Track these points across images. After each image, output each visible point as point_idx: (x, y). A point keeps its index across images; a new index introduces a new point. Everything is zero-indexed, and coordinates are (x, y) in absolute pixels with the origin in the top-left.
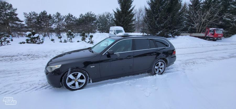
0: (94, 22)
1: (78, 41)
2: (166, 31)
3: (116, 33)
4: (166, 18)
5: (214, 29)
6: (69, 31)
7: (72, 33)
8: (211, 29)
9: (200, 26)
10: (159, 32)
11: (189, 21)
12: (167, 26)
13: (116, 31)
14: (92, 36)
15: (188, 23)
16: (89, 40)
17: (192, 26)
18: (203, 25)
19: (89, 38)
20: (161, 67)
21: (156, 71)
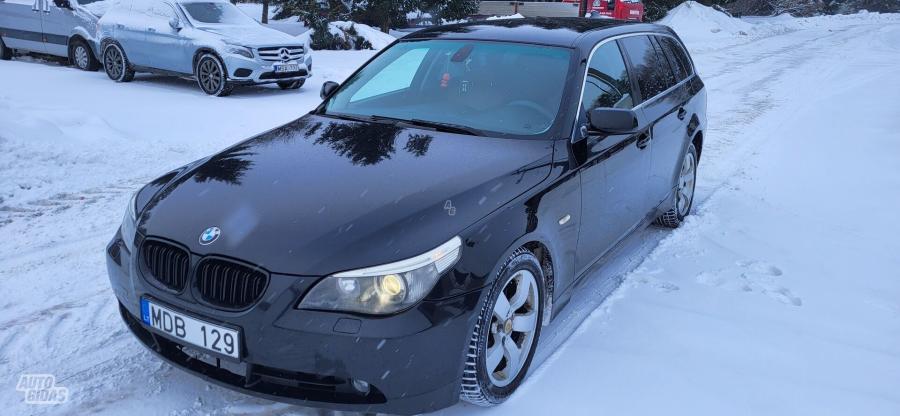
20: (689, 178)
21: (679, 200)
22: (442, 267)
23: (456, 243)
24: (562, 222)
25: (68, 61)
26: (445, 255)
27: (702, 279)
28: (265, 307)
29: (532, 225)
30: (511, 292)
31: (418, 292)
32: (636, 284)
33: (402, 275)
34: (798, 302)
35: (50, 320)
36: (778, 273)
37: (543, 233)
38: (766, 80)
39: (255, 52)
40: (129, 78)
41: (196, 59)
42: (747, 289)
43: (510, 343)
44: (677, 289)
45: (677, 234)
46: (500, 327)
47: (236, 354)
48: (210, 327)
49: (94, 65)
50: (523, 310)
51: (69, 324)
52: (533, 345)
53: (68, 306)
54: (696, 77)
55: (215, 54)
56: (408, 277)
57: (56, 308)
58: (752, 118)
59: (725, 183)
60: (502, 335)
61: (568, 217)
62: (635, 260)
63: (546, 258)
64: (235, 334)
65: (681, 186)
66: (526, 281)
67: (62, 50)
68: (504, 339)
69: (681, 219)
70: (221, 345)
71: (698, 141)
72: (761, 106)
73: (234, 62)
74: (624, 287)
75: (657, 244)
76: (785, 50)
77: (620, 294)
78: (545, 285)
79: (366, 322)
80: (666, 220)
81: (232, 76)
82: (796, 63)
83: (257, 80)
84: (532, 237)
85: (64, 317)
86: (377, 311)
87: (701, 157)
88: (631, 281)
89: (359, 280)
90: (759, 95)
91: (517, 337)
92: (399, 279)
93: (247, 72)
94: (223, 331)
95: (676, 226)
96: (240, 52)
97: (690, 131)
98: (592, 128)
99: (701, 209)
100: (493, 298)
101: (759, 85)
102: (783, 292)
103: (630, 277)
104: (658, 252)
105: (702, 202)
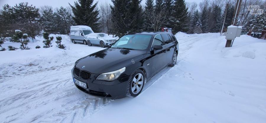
0: (36, 19)
1: (38, 47)
2: (134, 31)
3: (83, 34)
4: (132, 18)
5: (166, 28)
6: (16, 31)
7: (24, 34)
8: (165, 28)
9: (156, 26)
10: (128, 32)
11: (148, 22)
12: (134, 25)
13: (83, 31)
14: (60, 38)
15: (147, 24)
16: (56, 43)
17: (150, 26)
18: (158, 25)
19: (57, 41)
20: (175, 58)
21: (173, 62)
22: (121, 72)
23: (125, 68)
24: (148, 65)
25: (83, 44)
26: (122, 70)
27: (176, 75)
28: (91, 79)
29: (142, 65)
30: (137, 77)
31: (117, 77)
32: (164, 76)
33: (114, 74)
34: (193, 79)
35: (66, 81)
36: (190, 74)
37: (144, 67)
38: (192, 43)
39: (109, 41)
40: (91, 46)
41: (100, 42)
42: (184, 77)
43: (137, 87)
44: (171, 77)
45: (173, 68)
46: (135, 84)
47: (86, 88)
48: (82, 83)
49: (87, 44)
50: (140, 80)
51: (69, 82)
52: (142, 87)
53: (70, 79)
54: (177, 41)
55: (103, 41)
56: (115, 74)
57: (68, 79)
58: (188, 49)
59: (183, 59)
60: (135, 85)
61: (149, 64)
62: (165, 72)
63: (145, 72)
64: (86, 84)
65: (174, 59)
66: (140, 75)
67: (82, 42)
68: (136, 86)
69: (174, 65)
70: (84, 86)
71: (177, 52)
72: (191, 47)
73: (105, 42)
74: (162, 76)
75: (169, 69)
76: (196, 39)
77: (161, 78)
78: (144, 76)
79: (107, 82)
80: (171, 65)
81: (105, 45)
82: (197, 41)
83: (109, 45)
84: (142, 67)
85: (69, 81)
86: (109, 80)
87: (178, 55)
88: (163, 76)
89: (107, 75)
90: (190, 46)
91: (139, 85)
92: (113, 74)
93: (108, 44)
94: (84, 84)
95: (173, 66)
96: (106, 41)
97: (175, 50)
98: (154, 48)
99: (178, 64)
100: (133, 78)
101: (190, 44)
102: (191, 77)
103: (163, 75)
104: (169, 71)
105: (178, 63)
